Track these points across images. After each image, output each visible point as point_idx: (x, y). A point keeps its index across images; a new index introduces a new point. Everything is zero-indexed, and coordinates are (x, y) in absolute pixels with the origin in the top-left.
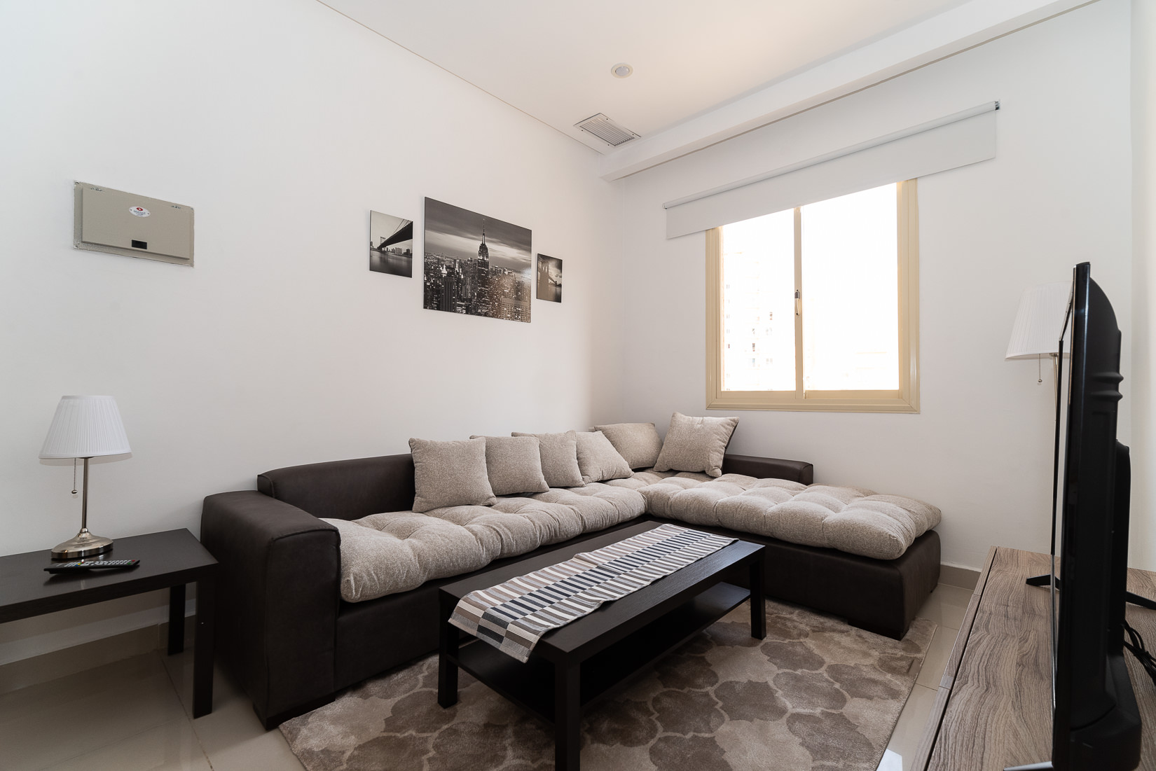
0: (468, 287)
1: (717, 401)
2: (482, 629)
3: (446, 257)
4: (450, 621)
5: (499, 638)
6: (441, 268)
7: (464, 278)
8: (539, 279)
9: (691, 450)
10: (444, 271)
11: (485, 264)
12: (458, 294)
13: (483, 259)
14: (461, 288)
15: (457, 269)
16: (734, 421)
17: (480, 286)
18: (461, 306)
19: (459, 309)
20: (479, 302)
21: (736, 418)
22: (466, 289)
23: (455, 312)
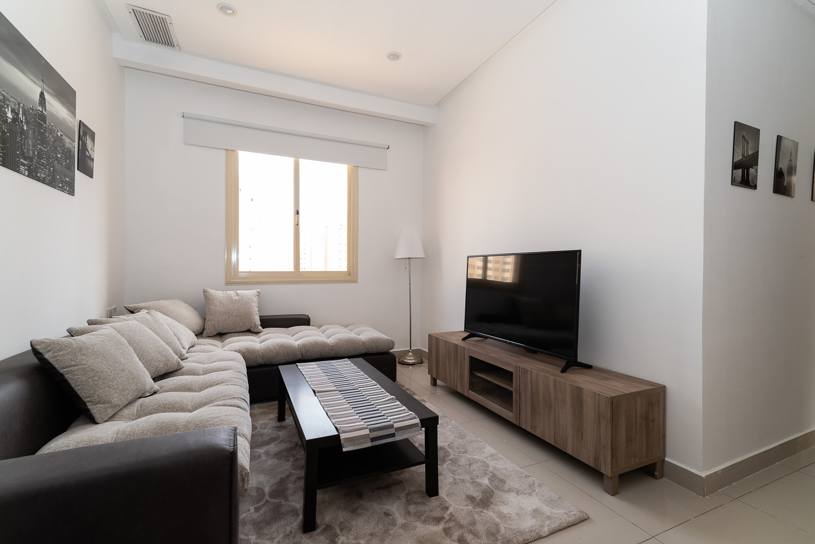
0: (30, 142)
1: (234, 279)
2: (373, 440)
3: (11, 96)
4: (344, 450)
5: (393, 435)
6: (7, 110)
7: (27, 130)
8: (80, 148)
9: (239, 316)
10: (10, 115)
11: (43, 118)
12: (22, 149)
13: (42, 112)
14: (24, 141)
15: (20, 116)
16: (258, 292)
17: (39, 144)
18: (24, 165)
19: (22, 168)
20: (38, 163)
21: (258, 290)
22: (28, 145)
23: (18, 172)
